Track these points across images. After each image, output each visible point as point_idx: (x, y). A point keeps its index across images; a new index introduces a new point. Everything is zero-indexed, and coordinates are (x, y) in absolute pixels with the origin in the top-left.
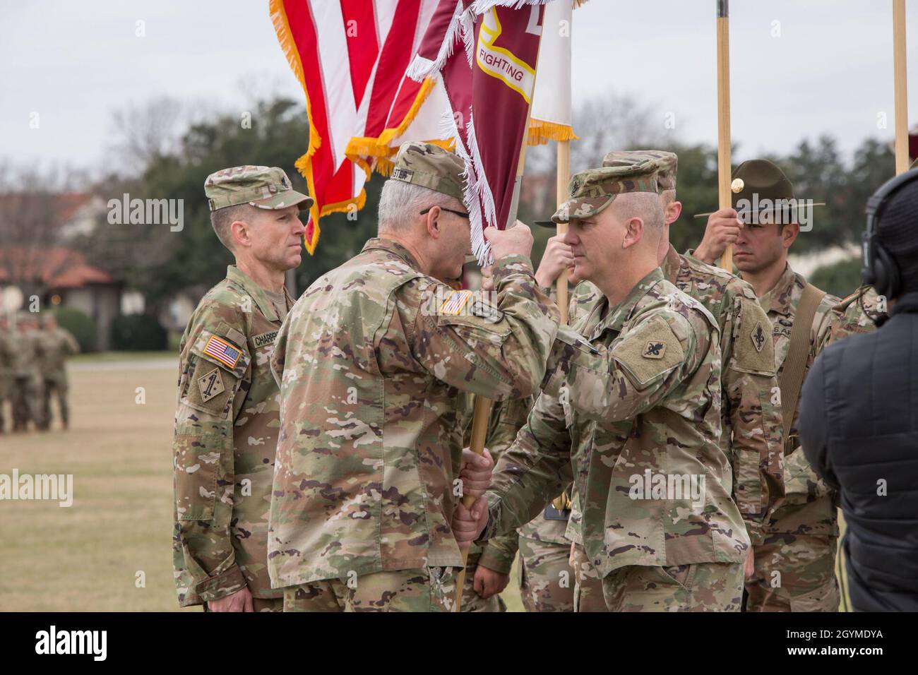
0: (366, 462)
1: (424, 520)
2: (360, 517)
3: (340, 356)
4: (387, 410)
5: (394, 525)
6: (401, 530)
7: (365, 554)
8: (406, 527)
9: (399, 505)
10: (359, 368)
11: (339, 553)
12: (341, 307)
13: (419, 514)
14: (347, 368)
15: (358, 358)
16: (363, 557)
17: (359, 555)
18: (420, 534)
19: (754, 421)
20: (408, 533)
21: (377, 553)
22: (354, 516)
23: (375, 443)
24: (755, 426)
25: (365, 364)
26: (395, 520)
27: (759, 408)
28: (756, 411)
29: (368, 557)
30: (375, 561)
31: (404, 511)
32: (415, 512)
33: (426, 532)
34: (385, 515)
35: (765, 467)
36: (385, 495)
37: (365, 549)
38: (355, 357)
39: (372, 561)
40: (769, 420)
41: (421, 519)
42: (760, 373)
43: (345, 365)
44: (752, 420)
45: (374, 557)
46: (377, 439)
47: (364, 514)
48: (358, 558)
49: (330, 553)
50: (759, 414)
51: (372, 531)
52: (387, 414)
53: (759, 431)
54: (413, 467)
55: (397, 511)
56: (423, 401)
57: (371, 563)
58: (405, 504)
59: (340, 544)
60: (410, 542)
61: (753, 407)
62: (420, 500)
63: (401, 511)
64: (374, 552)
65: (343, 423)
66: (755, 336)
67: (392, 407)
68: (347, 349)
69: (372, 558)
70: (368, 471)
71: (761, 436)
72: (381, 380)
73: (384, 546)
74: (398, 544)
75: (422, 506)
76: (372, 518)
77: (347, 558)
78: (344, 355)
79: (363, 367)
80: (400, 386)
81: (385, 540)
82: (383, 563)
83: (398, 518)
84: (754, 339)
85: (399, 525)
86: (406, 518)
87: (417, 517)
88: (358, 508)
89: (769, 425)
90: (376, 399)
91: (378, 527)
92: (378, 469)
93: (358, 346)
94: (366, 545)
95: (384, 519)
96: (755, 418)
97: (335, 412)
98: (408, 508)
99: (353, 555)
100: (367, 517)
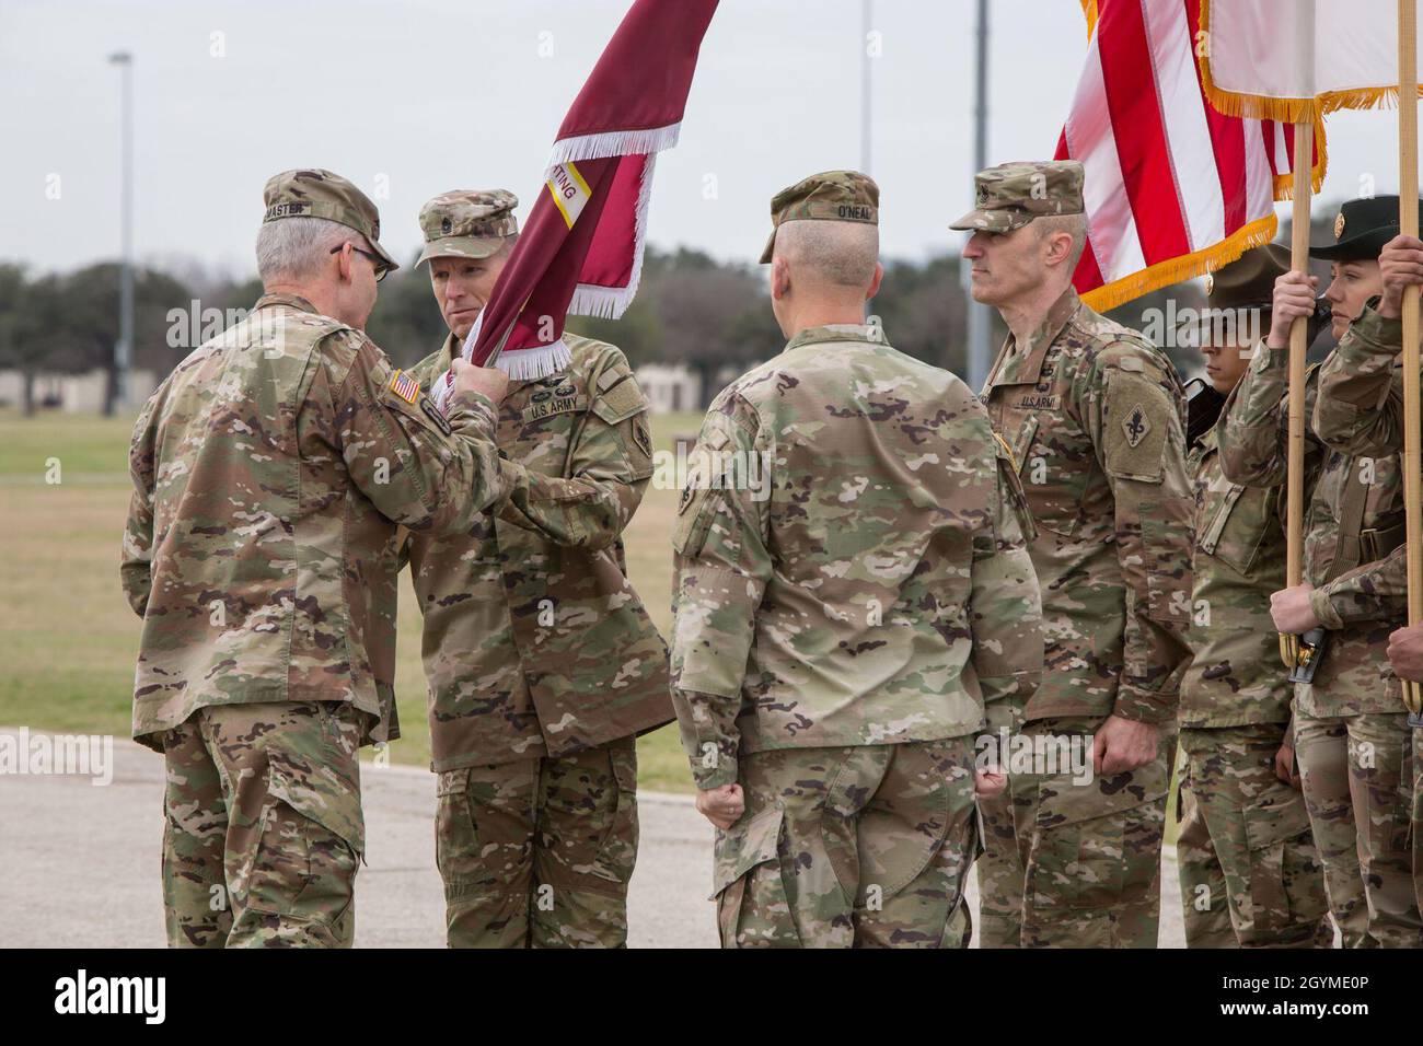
0: (274, 565)
1: (344, 646)
2: (265, 630)
3: (244, 432)
4: (303, 502)
5: (308, 647)
6: (315, 655)
7: (266, 676)
8: (320, 650)
9: (315, 622)
10: (270, 444)
11: (232, 672)
12: (243, 371)
13: (338, 637)
14: (252, 448)
15: (269, 432)
16: (264, 679)
17: (258, 675)
18: (339, 662)
19: (1130, 546)
20: (323, 658)
21: (285, 678)
22: (258, 629)
23: (283, 540)
24: (1132, 552)
25: (278, 438)
26: (309, 642)
27: (1138, 527)
28: (1135, 531)
29: (271, 680)
30: (279, 687)
31: (320, 631)
32: (334, 634)
33: (346, 660)
34: (298, 630)
35: (1144, 611)
36: (300, 605)
37: (267, 669)
38: (264, 430)
39: (276, 685)
40: (1157, 543)
41: (339, 645)
42: (1135, 477)
43: (251, 444)
44: (1126, 544)
45: (278, 680)
46: (287, 537)
47: (271, 626)
48: (257, 679)
49: (219, 673)
50: (1138, 535)
51: (280, 647)
52: (303, 506)
53: (1137, 559)
54: (335, 578)
55: (312, 631)
56: (345, 493)
57: (274, 688)
58: (322, 623)
59: (235, 663)
60: (326, 669)
61: (1128, 526)
62: (341, 622)
63: (316, 631)
64: (279, 676)
65: (252, 518)
66: (1128, 425)
67: (309, 497)
68: (253, 423)
69: (276, 682)
70: (276, 576)
71: (1140, 566)
72: (296, 463)
73: (293, 669)
74: (311, 669)
75: (341, 629)
76: (281, 632)
77: (242, 679)
78: (249, 430)
79: (275, 443)
80: (318, 471)
81: (295, 662)
82: (289, 690)
83: (312, 638)
84: (1127, 429)
85: (314, 648)
86: (321, 639)
87: (336, 642)
88: (264, 619)
89: (1157, 551)
90: (290, 487)
91: (287, 644)
92: (290, 573)
93: (268, 417)
94: (268, 664)
95: (297, 635)
96: (1131, 541)
97: (241, 504)
98: (325, 628)
99: (250, 676)
100: (275, 631)
